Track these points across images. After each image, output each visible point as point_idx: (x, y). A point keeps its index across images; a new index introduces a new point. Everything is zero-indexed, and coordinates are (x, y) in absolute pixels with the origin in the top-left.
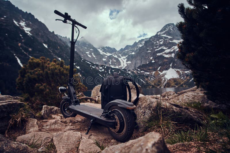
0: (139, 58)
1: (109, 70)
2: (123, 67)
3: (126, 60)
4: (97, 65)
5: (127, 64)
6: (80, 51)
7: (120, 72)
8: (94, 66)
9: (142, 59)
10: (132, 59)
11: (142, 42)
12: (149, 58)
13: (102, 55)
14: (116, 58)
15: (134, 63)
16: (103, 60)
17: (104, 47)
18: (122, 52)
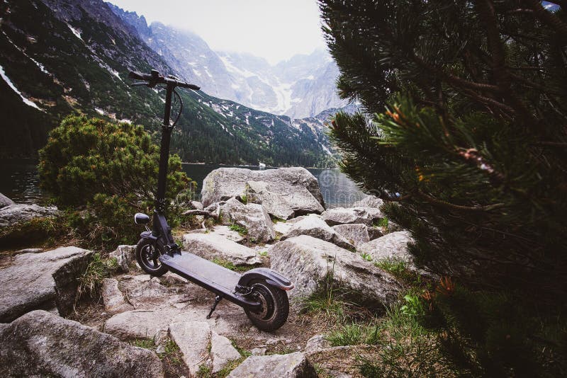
0: (324, 91)
1: (247, 117)
2: (282, 111)
3: (291, 92)
4: (217, 101)
5: (291, 103)
6: (173, 58)
7: (273, 123)
8: (207, 102)
10: (307, 93)
13: (230, 74)
14: (266, 85)
15: (310, 103)
16: (231, 88)
17: (238, 53)
18: (282, 70)
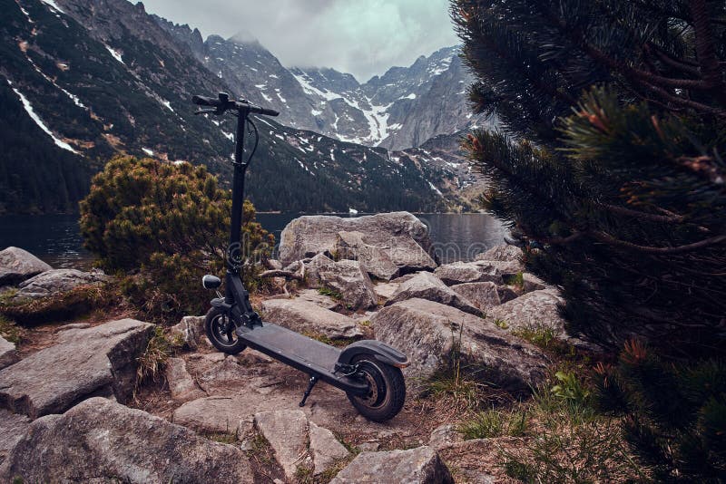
0: (429, 113)
2: (377, 141)
3: (387, 117)
4: (292, 132)
5: (388, 131)
7: (365, 158)
8: (281, 134)
9: (439, 116)
10: (408, 116)
11: (445, 60)
12: (463, 114)
13: (308, 97)
14: (354, 108)
15: (412, 129)
16: (311, 115)
17: (317, 69)
18: (376, 89)
